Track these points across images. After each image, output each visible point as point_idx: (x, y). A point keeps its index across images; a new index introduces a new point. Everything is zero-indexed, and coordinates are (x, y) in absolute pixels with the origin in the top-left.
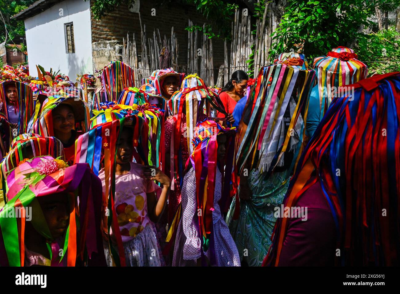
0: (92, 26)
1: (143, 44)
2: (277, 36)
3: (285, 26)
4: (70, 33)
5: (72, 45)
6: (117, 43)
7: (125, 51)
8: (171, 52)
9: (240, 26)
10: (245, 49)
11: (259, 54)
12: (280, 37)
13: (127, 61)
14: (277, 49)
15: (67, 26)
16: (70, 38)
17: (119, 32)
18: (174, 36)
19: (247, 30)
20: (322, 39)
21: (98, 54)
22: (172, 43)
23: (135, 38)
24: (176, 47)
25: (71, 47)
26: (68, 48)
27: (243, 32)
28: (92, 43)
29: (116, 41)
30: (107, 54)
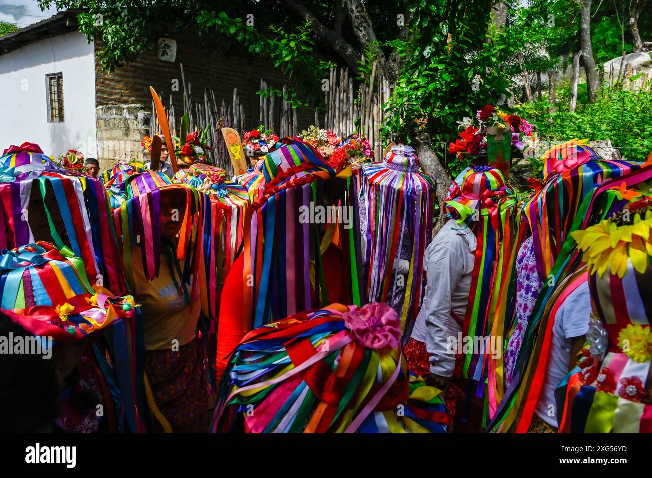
0: (96, 81)
1: (187, 110)
2: (390, 109)
3: (401, 95)
4: (56, 90)
5: (59, 109)
6: (142, 108)
7: (156, 122)
8: (232, 125)
9: (338, 92)
10: (346, 124)
11: (366, 131)
12: (395, 109)
14: (391, 125)
15: (51, 79)
16: (55, 97)
17: (142, 90)
18: (238, 102)
19: (348, 98)
20: (451, 114)
21: (107, 125)
22: (234, 111)
23: (172, 102)
24: (242, 118)
25: (57, 112)
26: (52, 113)
27: (343, 101)
28: (96, 107)
29: (138, 105)
30: (123, 126)
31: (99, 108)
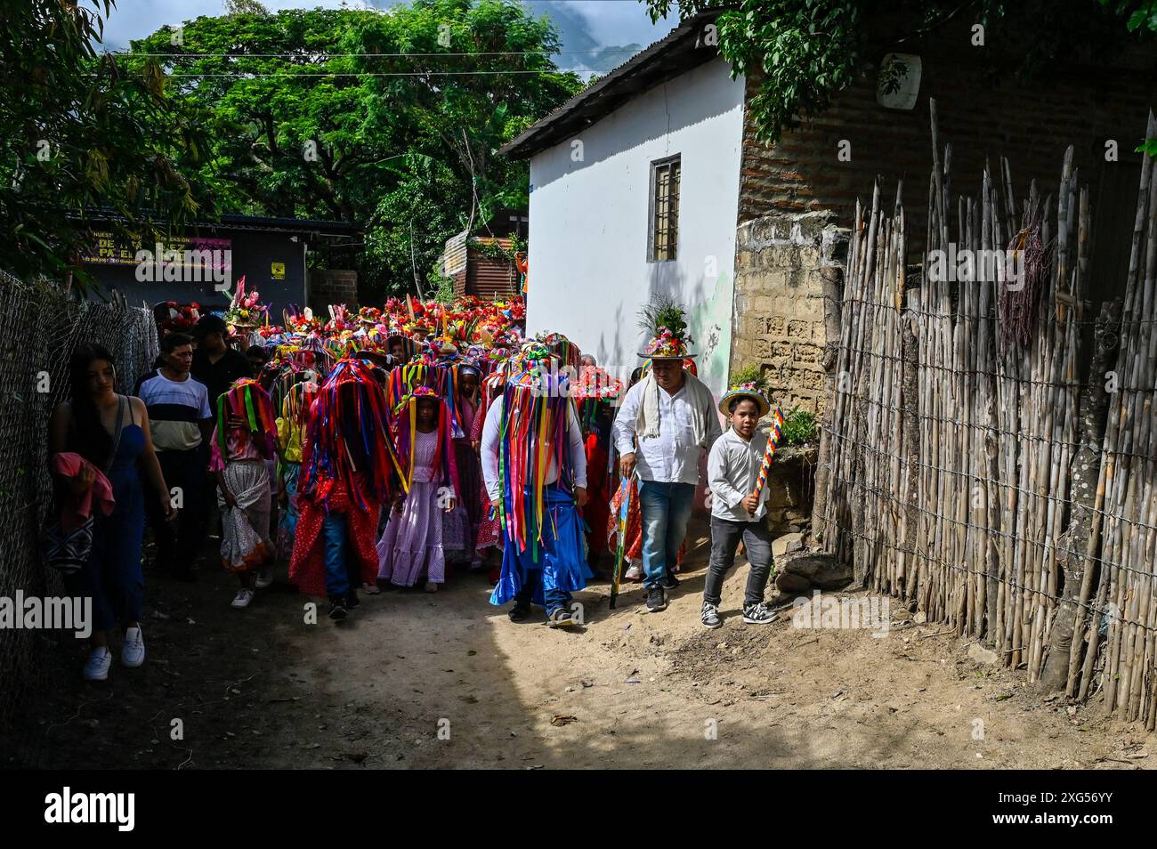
0: (743, 166)
4: (667, 194)
5: (668, 234)
6: (831, 220)
7: (859, 249)
8: (1051, 247)
13: (863, 287)
15: (660, 170)
16: (663, 208)
17: (836, 181)
18: (1073, 183)
21: (757, 262)
22: (1060, 209)
23: (902, 197)
24: (1081, 224)
25: (665, 242)
26: (656, 242)
28: (739, 223)
29: (825, 213)
30: (787, 263)
31: (743, 225)
